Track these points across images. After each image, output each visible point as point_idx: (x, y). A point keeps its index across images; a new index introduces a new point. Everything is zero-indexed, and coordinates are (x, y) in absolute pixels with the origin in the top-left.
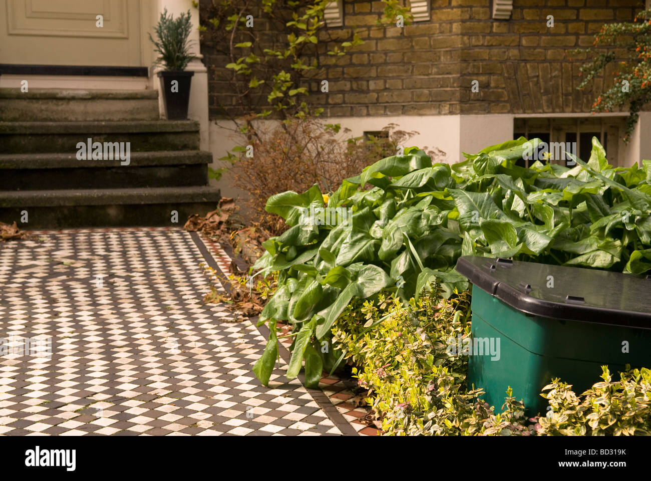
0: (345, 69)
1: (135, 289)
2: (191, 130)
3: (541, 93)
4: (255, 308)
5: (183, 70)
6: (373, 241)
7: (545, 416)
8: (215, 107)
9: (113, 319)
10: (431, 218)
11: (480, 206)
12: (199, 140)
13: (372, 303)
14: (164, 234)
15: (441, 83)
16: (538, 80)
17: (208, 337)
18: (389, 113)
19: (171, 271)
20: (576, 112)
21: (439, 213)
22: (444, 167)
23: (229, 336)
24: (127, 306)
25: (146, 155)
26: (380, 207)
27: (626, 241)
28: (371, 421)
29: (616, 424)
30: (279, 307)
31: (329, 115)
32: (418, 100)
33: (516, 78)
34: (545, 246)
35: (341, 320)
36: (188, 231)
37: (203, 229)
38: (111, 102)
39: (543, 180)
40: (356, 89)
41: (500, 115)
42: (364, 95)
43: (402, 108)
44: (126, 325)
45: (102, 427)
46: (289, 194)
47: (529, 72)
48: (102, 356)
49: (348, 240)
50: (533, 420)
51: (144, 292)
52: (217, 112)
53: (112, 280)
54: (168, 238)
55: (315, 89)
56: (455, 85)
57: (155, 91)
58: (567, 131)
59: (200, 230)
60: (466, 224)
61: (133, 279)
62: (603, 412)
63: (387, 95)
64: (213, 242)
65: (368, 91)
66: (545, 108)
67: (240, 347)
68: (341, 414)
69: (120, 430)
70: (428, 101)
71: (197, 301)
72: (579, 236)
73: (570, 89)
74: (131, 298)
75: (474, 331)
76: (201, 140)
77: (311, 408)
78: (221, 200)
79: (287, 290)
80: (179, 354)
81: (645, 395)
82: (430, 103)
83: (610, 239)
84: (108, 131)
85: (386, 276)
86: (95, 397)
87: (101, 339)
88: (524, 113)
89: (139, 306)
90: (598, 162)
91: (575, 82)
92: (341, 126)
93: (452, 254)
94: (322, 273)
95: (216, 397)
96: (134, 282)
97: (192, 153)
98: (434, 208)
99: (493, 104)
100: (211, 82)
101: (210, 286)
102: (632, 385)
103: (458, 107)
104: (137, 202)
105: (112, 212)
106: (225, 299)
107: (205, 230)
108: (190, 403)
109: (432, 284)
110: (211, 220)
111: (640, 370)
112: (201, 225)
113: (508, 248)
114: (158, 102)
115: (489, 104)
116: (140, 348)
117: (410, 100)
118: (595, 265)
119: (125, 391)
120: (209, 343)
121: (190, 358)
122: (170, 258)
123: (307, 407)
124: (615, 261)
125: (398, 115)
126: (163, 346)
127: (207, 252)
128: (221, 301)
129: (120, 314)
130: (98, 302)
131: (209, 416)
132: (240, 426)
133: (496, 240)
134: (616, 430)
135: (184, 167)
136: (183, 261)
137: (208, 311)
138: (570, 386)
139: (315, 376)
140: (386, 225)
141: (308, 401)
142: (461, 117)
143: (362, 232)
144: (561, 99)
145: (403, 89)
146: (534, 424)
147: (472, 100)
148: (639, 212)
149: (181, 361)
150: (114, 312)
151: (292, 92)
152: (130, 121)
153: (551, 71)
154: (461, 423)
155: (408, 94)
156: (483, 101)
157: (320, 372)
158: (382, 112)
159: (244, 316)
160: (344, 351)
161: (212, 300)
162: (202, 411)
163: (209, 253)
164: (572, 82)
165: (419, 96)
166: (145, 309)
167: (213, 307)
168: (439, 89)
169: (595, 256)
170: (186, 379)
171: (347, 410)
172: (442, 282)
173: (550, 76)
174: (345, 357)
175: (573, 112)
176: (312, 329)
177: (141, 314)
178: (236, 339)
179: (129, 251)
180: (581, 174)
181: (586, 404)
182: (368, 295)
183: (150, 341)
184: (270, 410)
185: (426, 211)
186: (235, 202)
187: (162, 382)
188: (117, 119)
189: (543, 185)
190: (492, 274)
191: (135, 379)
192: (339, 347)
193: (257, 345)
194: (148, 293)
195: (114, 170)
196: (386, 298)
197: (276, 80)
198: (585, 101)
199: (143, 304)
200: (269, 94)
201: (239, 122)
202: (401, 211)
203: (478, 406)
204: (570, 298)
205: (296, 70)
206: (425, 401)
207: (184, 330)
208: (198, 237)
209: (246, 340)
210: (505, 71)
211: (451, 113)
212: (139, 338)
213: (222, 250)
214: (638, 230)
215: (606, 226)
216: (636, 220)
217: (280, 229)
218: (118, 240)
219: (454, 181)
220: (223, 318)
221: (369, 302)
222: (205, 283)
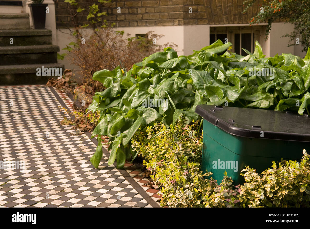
0: (125, 2)
1: (24, 118)
2: (47, 34)
3: (223, 14)
4: (87, 127)
5: (42, 3)
6: (149, 95)
7: (243, 185)
8: (59, 22)
9: (14, 135)
10: (179, 83)
11: (203, 78)
12: (52, 39)
13: (151, 127)
14: (36, 89)
15: (174, 9)
16: (221, 8)
17: (65, 143)
18: (148, 25)
19: (42, 108)
20: (239, 24)
21: (183, 81)
22: (184, 58)
23: (75, 142)
24: (21, 128)
25: (24, 47)
26: (152, 78)
27: (276, 95)
28: (151, 185)
29: (279, 189)
30: (102, 129)
31: (118, 26)
32: (163, 18)
33: (210, 7)
34: (237, 98)
35: (135, 136)
36: (49, 87)
37: (57, 85)
38: (5, 20)
39: (232, 63)
40: (131, 13)
41: (203, 25)
42: (136, 16)
43: (154, 22)
44: (21, 138)
45: (15, 194)
46: (104, 71)
47: (217, 4)
48: (11, 155)
49: (136, 95)
50: (237, 187)
51: (29, 119)
52: (60, 25)
53: (11, 114)
54: (38, 90)
55: (110, 13)
56: (181, 10)
57: (27, 14)
58: (235, 33)
59: (55, 86)
60: (197, 87)
61: (22, 113)
62: (272, 183)
63: (147, 16)
64: (62, 92)
65: (137, 14)
66: (225, 22)
67: (81, 148)
68: (136, 182)
69: (25, 195)
70: (167, 19)
71: (57, 124)
72: (252, 92)
73: (237, 12)
74: (22, 124)
75: (205, 141)
76: (53, 39)
77: (121, 179)
78: (65, 71)
79: (106, 120)
80: (50, 153)
81: (292, 174)
82: (168, 20)
83: (268, 94)
84: (4, 35)
85: (157, 113)
86: (10, 178)
87: (9, 146)
88: (215, 24)
89: (27, 128)
90: (258, 53)
91: (239, 8)
92: (125, 32)
93: (189, 101)
94: (124, 112)
95: (72, 175)
96: (23, 115)
97: (49, 46)
98: (180, 79)
99: (199, 20)
100: (57, 9)
101: (63, 116)
102: (285, 169)
103: (182, 22)
104: (21, 72)
105: (8, 78)
106: (72, 123)
107: (57, 86)
108: (60, 179)
109: (181, 117)
110: (60, 81)
111: (288, 161)
112: (55, 84)
113: (219, 99)
114: (29, 20)
115: (198, 20)
116: (30, 150)
117: (158, 18)
118: (261, 107)
119: (25, 174)
120: (66, 147)
121: (57, 155)
122: (41, 101)
123: (119, 179)
124: (271, 105)
125: (153, 26)
126: (42, 149)
127: (60, 98)
128: (70, 124)
129: (18, 132)
130: (5, 126)
131: (70, 185)
132: (86, 190)
133: (212, 95)
134: (279, 191)
135: (45, 54)
136: (48, 103)
137: (63, 129)
138: (255, 170)
139: (122, 163)
140: (156, 87)
141: (119, 176)
142: (184, 27)
143: (144, 91)
144: (232, 17)
145: (155, 12)
146: (237, 189)
147: (189, 18)
148: (282, 80)
149: (52, 156)
150: (14, 131)
151: (99, 15)
152: (15, 29)
153: (228, 3)
154: (203, 190)
155: (157, 15)
156: (195, 18)
157: (124, 161)
158: (145, 24)
159: (82, 131)
160: (138, 152)
161: (65, 124)
162: (66, 183)
163: (61, 98)
164: (238, 8)
165: (163, 16)
166: (30, 129)
167: (66, 127)
168: (173, 13)
169: (261, 102)
170: (56, 166)
171: (139, 180)
172: (186, 116)
173: (227, 6)
174: (138, 154)
175: (238, 23)
176: (121, 140)
177: (29, 132)
178: (79, 144)
179: (19, 98)
180: (250, 60)
181: (263, 179)
182: (149, 123)
183: (35, 146)
184: (101, 181)
185: (176, 80)
186: (72, 72)
187: (44, 168)
188: (8, 29)
189: (232, 66)
190: (214, 114)
191: (30, 167)
192: (135, 149)
193: (90, 147)
194: (31, 120)
195: (8, 56)
196: (157, 124)
197: (91, 8)
198: (244, 18)
199: (29, 126)
200: (88, 15)
201: (71, 29)
202: (163, 80)
203: (211, 182)
204: (254, 127)
205: (100, 3)
206: (183, 179)
207: (52, 140)
208: (54, 90)
209: (85, 144)
210: (205, 3)
211: (179, 25)
212: (29, 145)
213: (67, 97)
214: (282, 90)
215: (266, 87)
216: (280, 84)
217: (97, 86)
218: (12, 92)
219: (189, 65)
220: (71, 133)
221: (150, 127)
222: (60, 114)
